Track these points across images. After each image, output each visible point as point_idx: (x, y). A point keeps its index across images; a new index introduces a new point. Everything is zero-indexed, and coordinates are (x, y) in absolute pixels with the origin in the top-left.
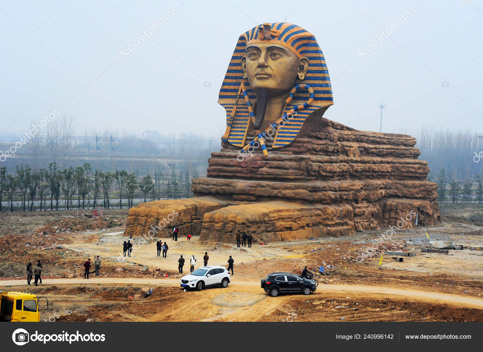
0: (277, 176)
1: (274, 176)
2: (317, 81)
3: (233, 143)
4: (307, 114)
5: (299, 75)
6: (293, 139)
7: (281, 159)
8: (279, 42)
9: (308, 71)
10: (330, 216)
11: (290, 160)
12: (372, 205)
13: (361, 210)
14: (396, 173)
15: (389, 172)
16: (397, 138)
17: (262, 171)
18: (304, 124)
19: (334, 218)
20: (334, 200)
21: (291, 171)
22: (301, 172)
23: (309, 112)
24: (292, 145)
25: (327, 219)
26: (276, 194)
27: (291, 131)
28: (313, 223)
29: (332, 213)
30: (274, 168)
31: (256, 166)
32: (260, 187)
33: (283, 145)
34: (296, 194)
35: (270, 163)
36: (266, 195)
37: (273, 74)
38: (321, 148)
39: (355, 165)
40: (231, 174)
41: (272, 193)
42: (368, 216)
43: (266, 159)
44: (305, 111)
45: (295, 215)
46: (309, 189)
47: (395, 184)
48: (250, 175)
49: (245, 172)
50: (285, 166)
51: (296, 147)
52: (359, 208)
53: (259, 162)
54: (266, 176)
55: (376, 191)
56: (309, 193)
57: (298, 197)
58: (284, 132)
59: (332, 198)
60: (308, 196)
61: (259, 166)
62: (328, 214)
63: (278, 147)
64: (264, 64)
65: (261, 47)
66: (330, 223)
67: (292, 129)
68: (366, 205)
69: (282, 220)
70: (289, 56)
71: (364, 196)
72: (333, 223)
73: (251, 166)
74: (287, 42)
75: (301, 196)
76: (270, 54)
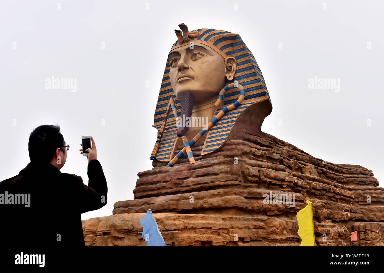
0: (205, 185)
1: (201, 185)
2: (248, 78)
3: (161, 160)
4: (239, 113)
5: (227, 76)
6: (223, 142)
7: (209, 164)
8: (199, 41)
9: (237, 71)
10: (278, 228)
11: (219, 164)
12: (338, 225)
13: (324, 229)
14: (360, 199)
15: (352, 198)
16: (355, 168)
17: (188, 182)
18: (235, 124)
19: (285, 232)
20: (283, 211)
21: (221, 176)
22: (233, 176)
23: (240, 110)
24: (223, 148)
25: (275, 233)
26: (202, 206)
27: (221, 134)
28: (251, 238)
29: (280, 225)
30: (202, 176)
31: (181, 177)
32: (183, 199)
33: (212, 150)
34: (227, 201)
35: (196, 171)
36: (190, 208)
37: (194, 75)
38: (262, 153)
39: (313, 183)
40: (155, 192)
41: (196, 205)
42: (335, 236)
43: (193, 167)
44: (237, 111)
45: (217, 225)
46: (245, 195)
47: (360, 209)
48: (174, 189)
49: (170, 186)
50: (213, 171)
51: (228, 150)
52: (323, 226)
53: (184, 172)
54: (192, 187)
55: (340, 210)
56: (245, 200)
57: (228, 205)
58: (213, 137)
59: (280, 208)
60: (243, 203)
61: (185, 177)
62: (275, 226)
63: (207, 153)
64: (184, 66)
65: (180, 51)
66: (278, 237)
67: (222, 131)
68: (331, 224)
69: (193, 231)
70: (212, 55)
71: (326, 214)
72: (284, 237)
73: (175, 178)
74: (209, 41)
75: (233, 203)
76: (190, 56)
